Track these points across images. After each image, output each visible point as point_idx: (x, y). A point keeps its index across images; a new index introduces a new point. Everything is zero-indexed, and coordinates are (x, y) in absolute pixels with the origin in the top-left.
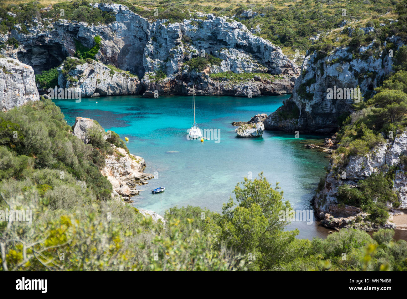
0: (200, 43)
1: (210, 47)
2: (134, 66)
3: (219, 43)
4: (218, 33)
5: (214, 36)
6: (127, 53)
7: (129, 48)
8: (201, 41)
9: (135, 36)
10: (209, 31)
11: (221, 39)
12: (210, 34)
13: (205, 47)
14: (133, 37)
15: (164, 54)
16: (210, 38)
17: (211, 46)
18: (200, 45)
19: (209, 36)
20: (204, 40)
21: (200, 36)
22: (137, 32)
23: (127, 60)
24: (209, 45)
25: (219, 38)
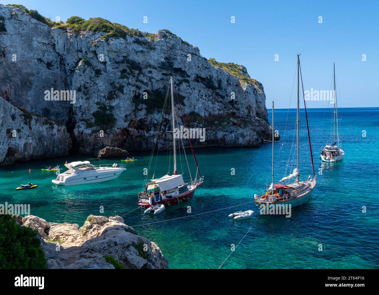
0: (150, 72)
1: (162, 79)
2: (43, 109)
3: (174, 74)
4: (174, 59)
5: (169, 62)
6: (30, 88)
7: (31, 78)
8: (152, 70)
9: (40, 60)
10: (163, 55)
11: (179, 67)
12: (163, 60)
13: (157, 78)
14: (36, 61)
15: (104, 87)
16: (163, 66)
17: (165, 77)
18: (150, 75)
19: (163, 63)
20: (154, 68)
21: (150, 61)
22: (44, 52)
23: (29, 99)
24: (162, 76)
25: (175, 66)
